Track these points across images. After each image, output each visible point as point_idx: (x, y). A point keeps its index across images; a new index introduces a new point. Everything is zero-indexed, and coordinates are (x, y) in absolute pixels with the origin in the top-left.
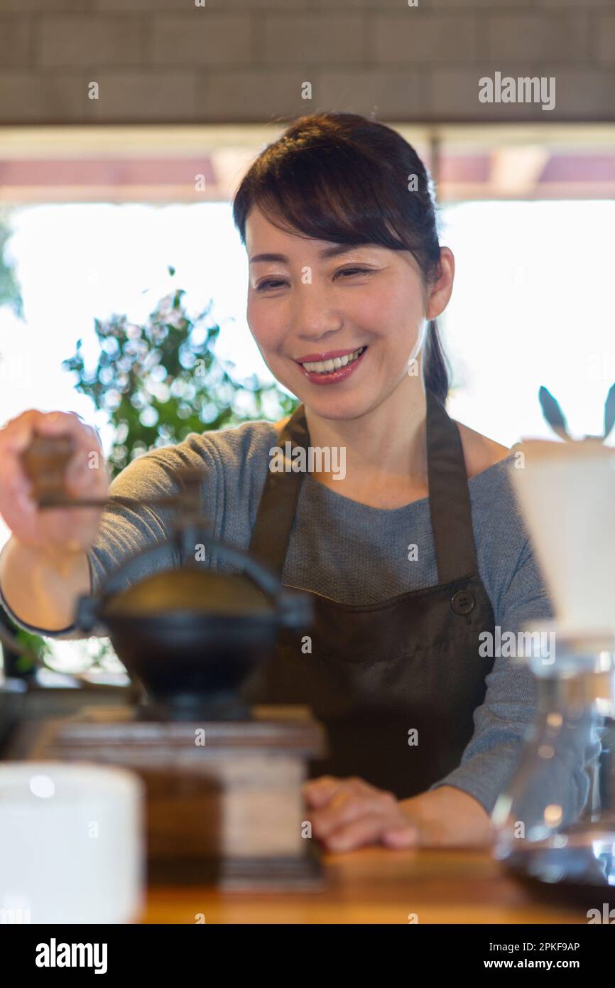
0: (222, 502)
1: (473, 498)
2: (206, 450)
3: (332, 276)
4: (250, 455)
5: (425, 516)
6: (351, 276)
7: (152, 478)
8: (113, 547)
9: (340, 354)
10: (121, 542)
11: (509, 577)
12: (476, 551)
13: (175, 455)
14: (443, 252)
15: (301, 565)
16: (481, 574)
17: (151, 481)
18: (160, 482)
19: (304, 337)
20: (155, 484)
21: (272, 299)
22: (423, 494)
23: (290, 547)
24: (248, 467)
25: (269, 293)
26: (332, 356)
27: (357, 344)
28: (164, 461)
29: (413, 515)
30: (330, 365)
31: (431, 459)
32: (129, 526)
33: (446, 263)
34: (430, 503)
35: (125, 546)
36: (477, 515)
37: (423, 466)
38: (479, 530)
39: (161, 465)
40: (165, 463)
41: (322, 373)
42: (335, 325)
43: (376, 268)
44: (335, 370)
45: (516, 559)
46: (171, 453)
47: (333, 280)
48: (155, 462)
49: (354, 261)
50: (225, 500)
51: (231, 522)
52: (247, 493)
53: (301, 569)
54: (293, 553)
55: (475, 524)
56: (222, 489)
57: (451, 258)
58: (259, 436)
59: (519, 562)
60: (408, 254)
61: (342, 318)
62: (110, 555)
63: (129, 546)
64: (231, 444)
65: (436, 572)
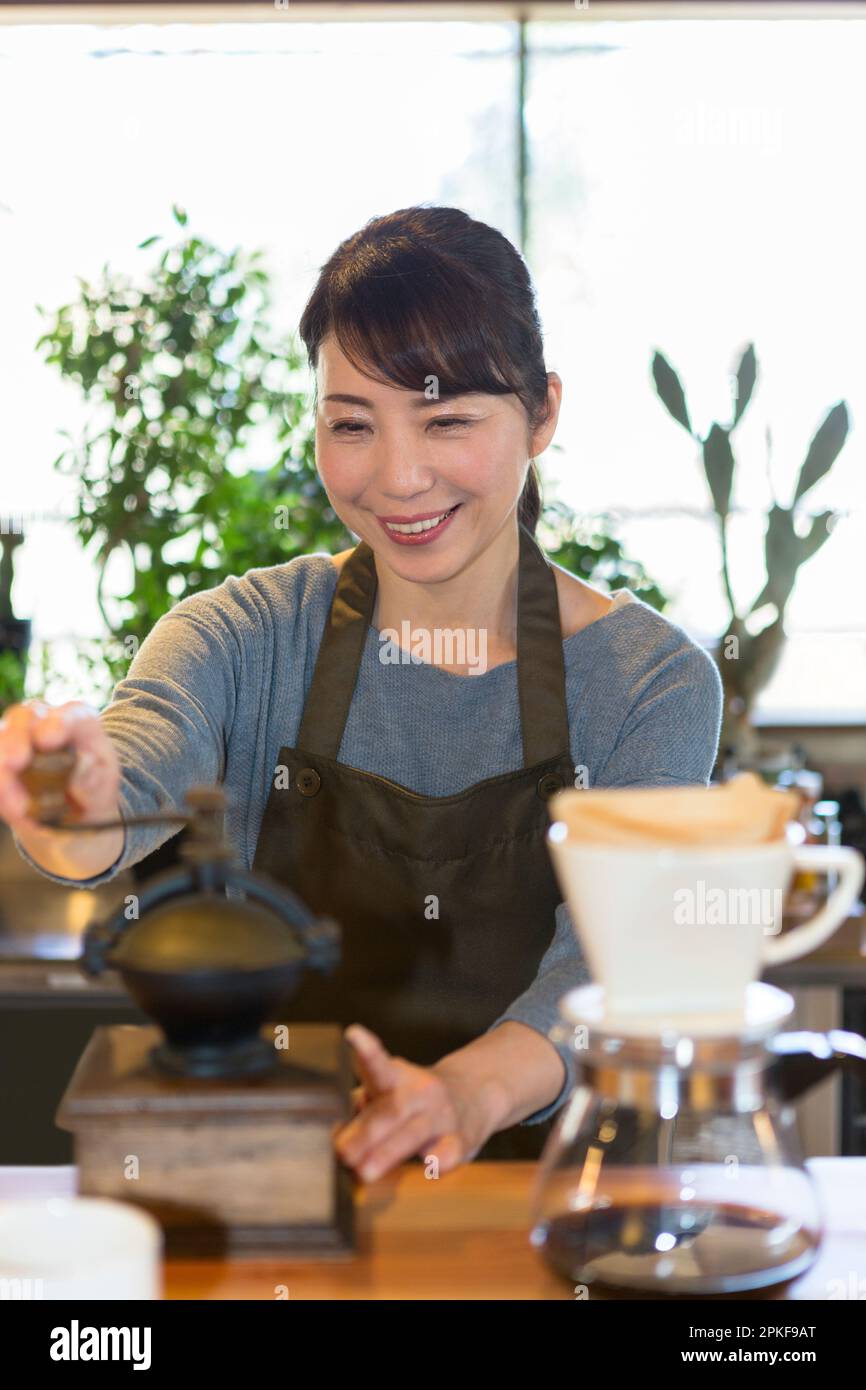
0: (270, 665)
1: (568, 662)
2: (250, 601)
3: (425, 426)
4: (305, 601)
5: (513, 682)
6: (448, 428)
7: (186, 648)
8: (146, 757)
9: (431, 516)
10: (155, 748)
11: (605, 758)
12: (568, 727)
13: (212, 612)
14: (550, 381)
15: (362, 737)
16: (573, 754)
17: (184, 651)
18: (196, 651)
19: (388, 495)
20: (190, 655)
21: (349, 445)
22: (510, 657)
23: (350, 717)
24: (303, 616)
25: (346, 438)
26: (420, 518)
27: (450, 504)
28: (200, 622)
29: (498, 680)
30: (418, 527)
31: (522, 614)
32: (163, 723)
33: (552, 391)
34: (517, 666)
35: (160, 752)
36: (571, 684)
37: (513, 623)
38: (572, 702)
39: (197, 628)
40: (201, 626)
41: (408, 534)
42: (427, 483)
43: (476, 418)
44: (423, 531)
45: (615, 738)
46: (208, 609)
47: (426, 430)
48: (188, 623)
49: (452, 412)
50: (274, 663)
51: (283, 688)
52: (303, 649)
53: (362, 742)
54: (353, 724)
55: (569, 695)
56: (271, 650)
57: (558, 386)
58: (316, 576)
59: (618, 741)
60: (513, 398)
61: (435, 476)
62: (143, 771)
63: (165, 750)
64: (282, 587)
65: (521, 749)
